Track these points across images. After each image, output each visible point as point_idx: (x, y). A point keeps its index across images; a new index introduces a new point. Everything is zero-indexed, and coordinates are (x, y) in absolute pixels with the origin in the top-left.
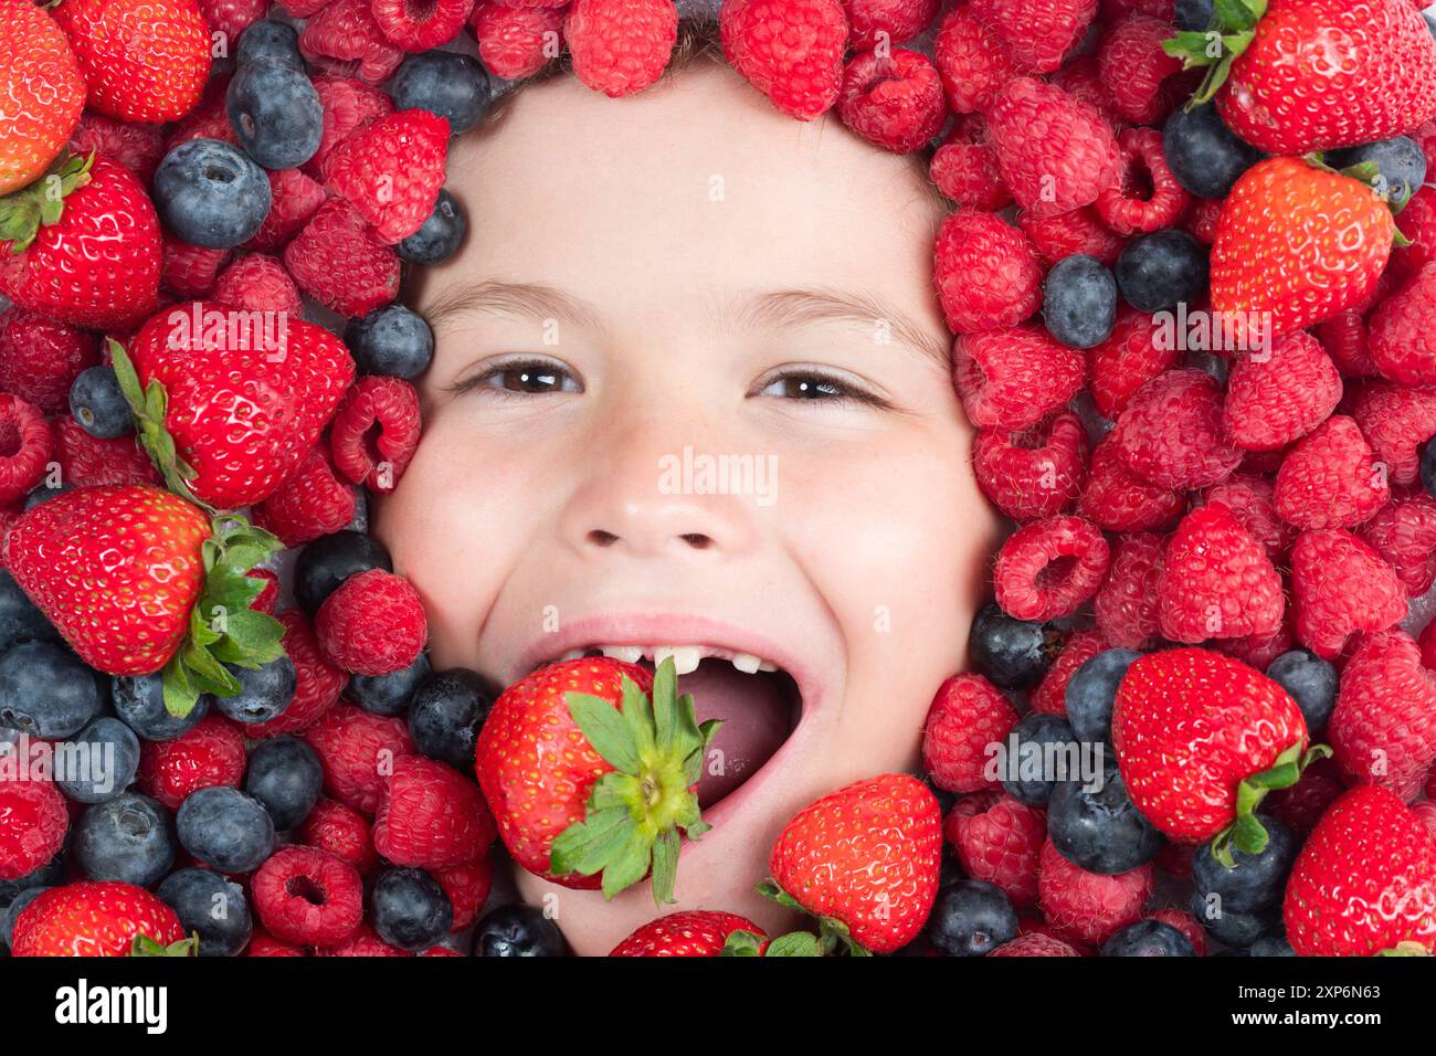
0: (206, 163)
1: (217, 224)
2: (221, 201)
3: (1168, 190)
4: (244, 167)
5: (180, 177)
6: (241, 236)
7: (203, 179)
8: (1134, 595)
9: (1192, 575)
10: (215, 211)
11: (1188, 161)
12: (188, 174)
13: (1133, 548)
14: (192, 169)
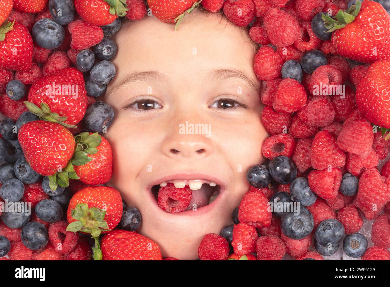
0: (48, 25)
1: (50, 42)
2: (52, 35)
3: (313, 38)
4: (58, 26)
5: (40, 28)
6: (57, 45)
7: (47, 29)
8: (302, 157)
9: (318, 151)
10: (50, 38)
11: (317, 29)
12: (43, 28)
13: (302, 143)
14: (44, 26)
